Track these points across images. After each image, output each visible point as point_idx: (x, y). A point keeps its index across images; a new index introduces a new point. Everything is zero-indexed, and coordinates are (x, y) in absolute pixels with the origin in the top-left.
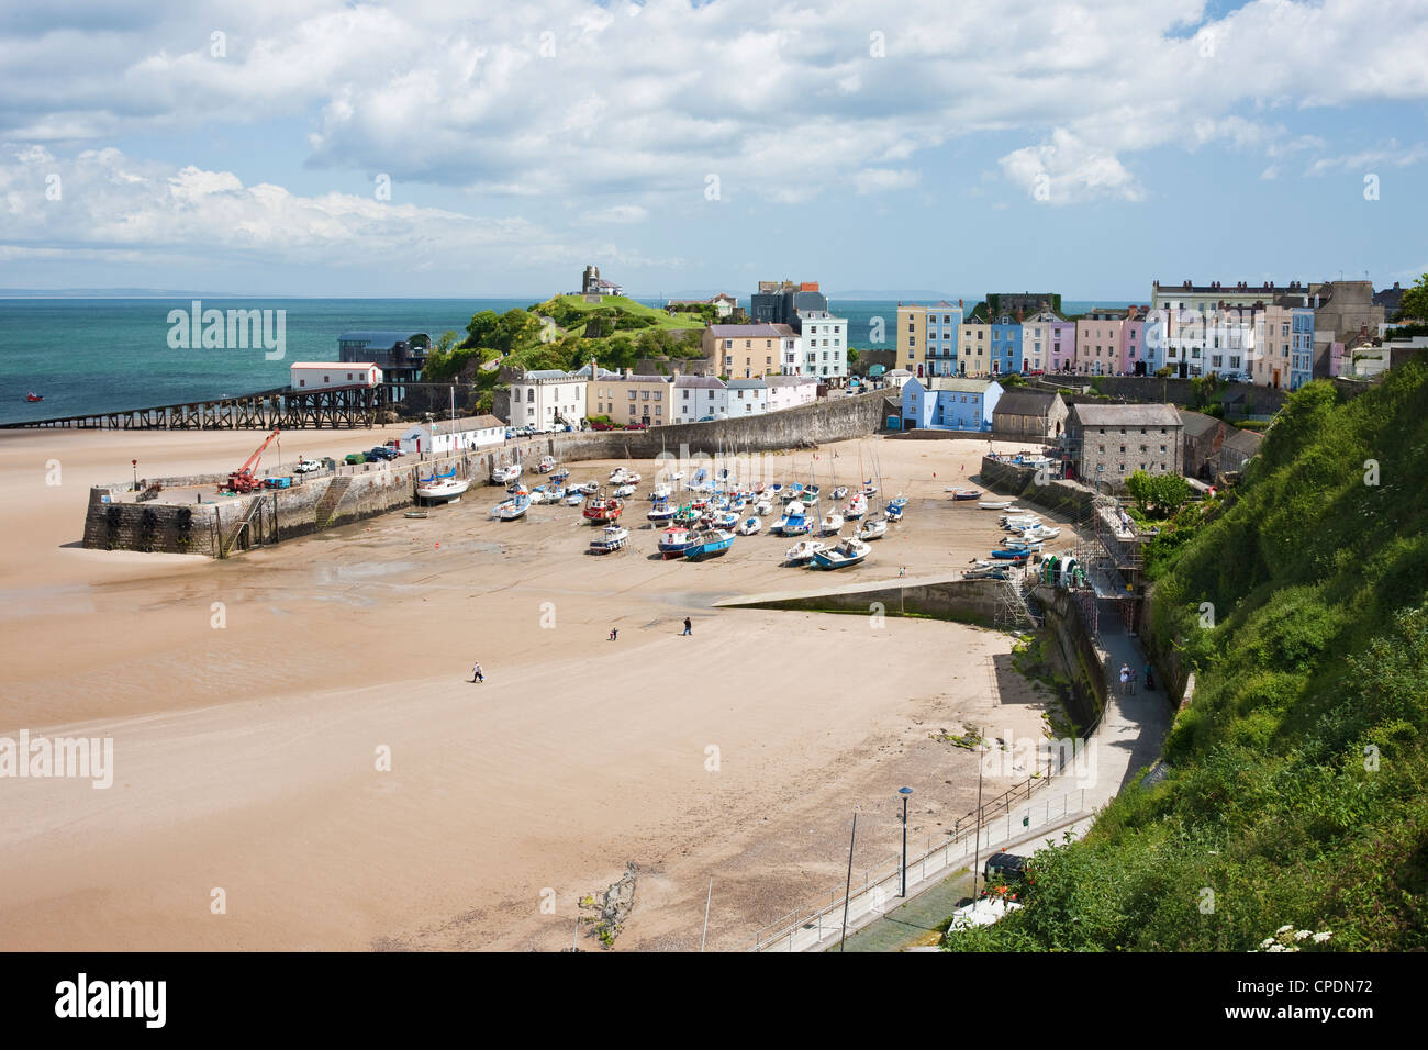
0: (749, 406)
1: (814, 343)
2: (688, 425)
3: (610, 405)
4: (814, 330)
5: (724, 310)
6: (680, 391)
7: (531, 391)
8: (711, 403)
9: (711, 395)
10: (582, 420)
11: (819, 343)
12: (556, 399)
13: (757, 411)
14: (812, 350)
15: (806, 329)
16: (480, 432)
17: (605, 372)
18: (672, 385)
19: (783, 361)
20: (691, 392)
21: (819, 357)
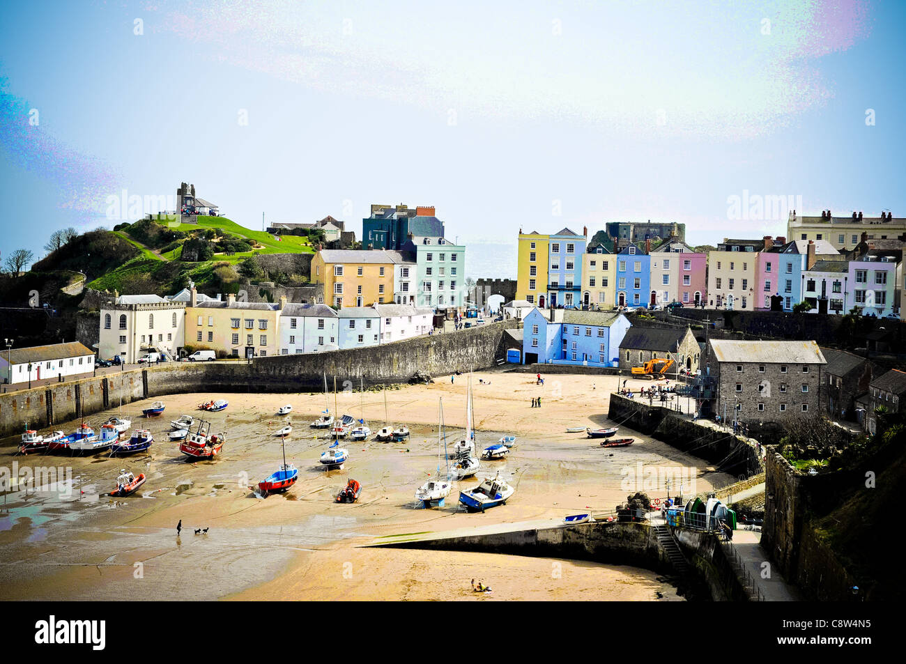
0: (361, 338)
1: (429, 271)
2: (296, 357)
3: (211, 334)
4: (429, 257)
5: (332, 235)
6: (288, 320)
7: (123, 318)
8: (321, 333)
9: (321, 325)
10: (179, 349)
11: (435, 271)
12: (151, 327)
13: (369, 342)
14: (427, 279)
15: (421, 255)
16: (66, 361)
17: (205, 298)
18: (279, 312)
19: (397, 288)
20: (299, 320)
21: (435, 285)
